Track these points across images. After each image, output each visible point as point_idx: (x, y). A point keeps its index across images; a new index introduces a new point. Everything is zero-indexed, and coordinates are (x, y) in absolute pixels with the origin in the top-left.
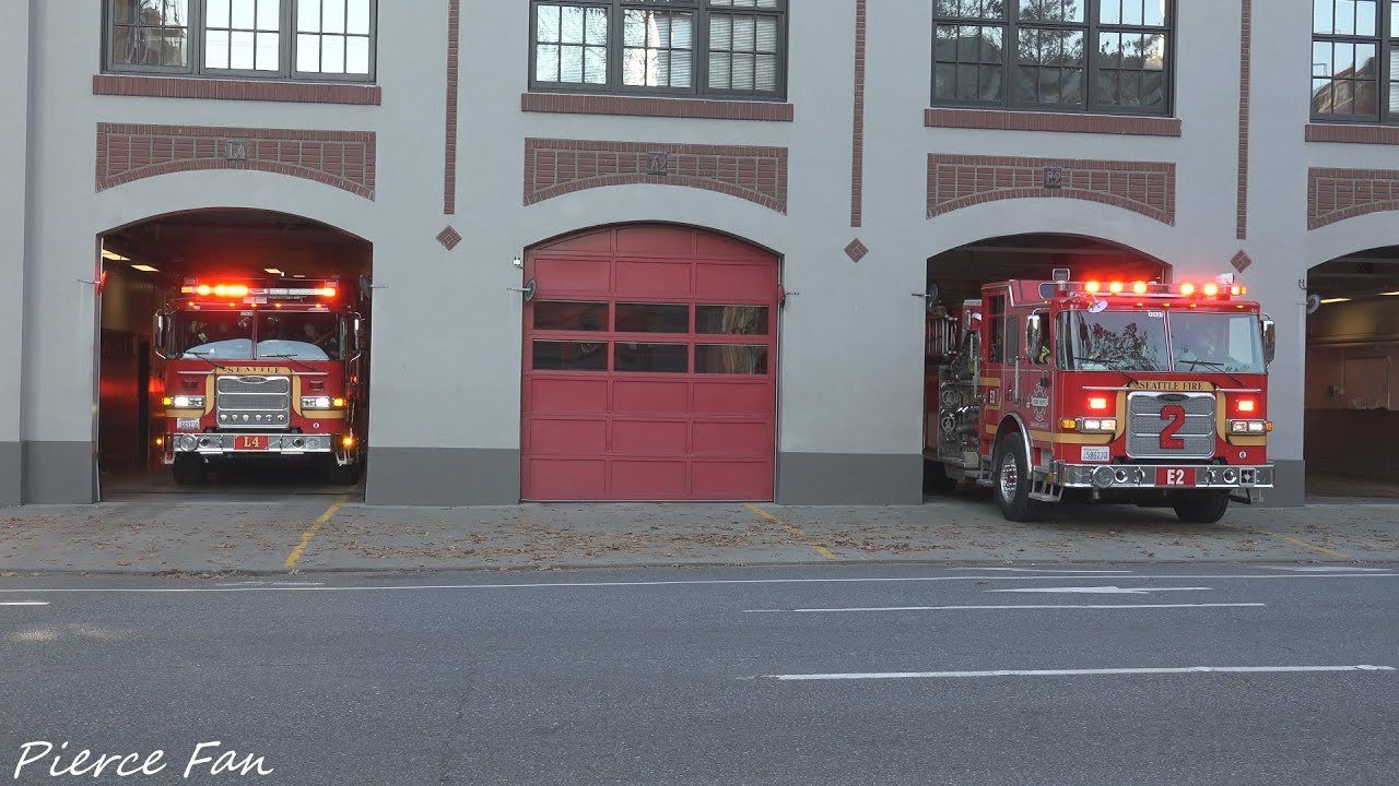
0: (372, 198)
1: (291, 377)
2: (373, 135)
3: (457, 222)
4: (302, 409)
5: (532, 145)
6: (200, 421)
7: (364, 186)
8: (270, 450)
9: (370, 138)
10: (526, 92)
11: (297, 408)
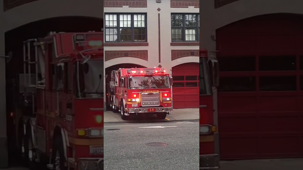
0: (148, 61)
1: (160, 93)
2: (147, 50)
3: (161, 64)
4: (163, 101)
5: (172, 51)
6: (138, 105)
7: (146, 59)
8: (156, 112)
9: (147, 51)
10: (171, 42)
11: (161, 101)
